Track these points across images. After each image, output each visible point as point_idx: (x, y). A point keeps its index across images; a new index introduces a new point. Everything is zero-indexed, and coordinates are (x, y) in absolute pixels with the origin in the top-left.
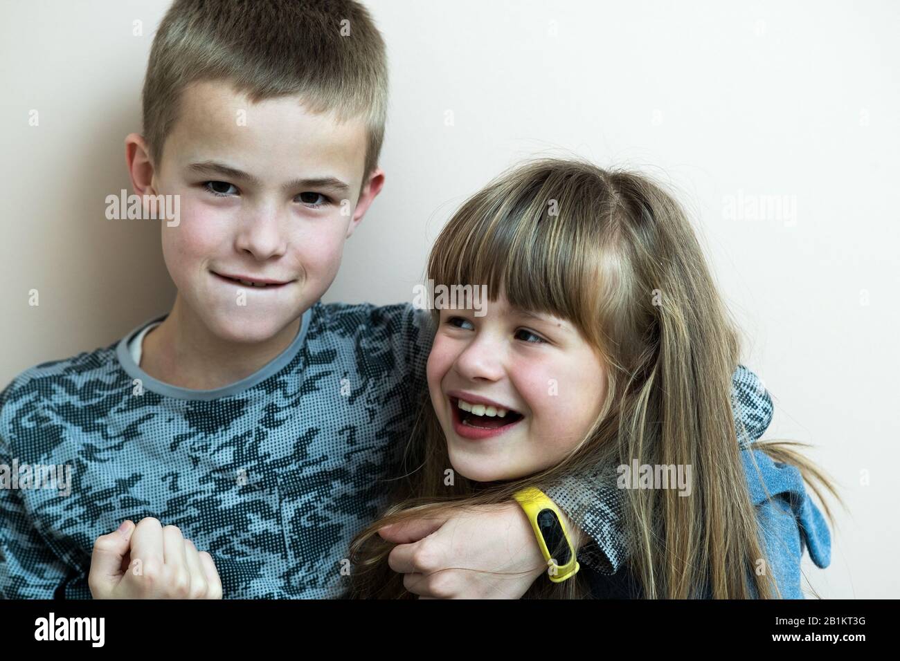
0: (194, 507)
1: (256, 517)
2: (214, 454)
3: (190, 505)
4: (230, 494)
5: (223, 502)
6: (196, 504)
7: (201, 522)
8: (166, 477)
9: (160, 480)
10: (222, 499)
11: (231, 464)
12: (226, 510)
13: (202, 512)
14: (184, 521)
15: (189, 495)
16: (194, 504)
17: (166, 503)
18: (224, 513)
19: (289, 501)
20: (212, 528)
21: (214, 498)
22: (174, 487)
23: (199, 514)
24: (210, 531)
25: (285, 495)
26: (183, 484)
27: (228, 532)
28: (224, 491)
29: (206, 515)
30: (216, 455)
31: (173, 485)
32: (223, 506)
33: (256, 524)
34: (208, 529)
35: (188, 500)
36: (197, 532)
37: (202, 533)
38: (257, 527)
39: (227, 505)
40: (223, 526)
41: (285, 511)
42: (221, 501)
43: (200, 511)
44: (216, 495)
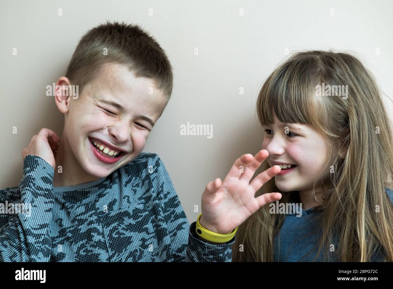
0: (70, 233)
1: (95, 234)
2: (76, 209)
3: (68, 232)
4: (84, 226)
5: (82, 230)
6: (70, 231)
7: (73, 239)
8: (57, 221)
9: (55, 223)
10: (81, 228)
11: (84, 212)
12: (83, 233)
13: (73, 235)
14: (66, 239)
15: (67, 228)
16: (70, 232)
17: (58, 232)
18: (82, 234)
19: (107, 227)
20: (78, 241)
21: (78, 228)
22: (61, 225)
23: (72, 236)
24: (77, 242)
25: (104, 225)
26: (64, 223)
27: (85, 242)
28: (81, 224)
29: (75, 236)
30: (77, 209)
31: (60, 224)
32: (82, 231)
33: (96, 237)
34: (76, 242)
35: (67, 230)
36: (71, 244)
37: (74, 243)
38: (96, 238)
39: (83, 231)
40: (83, 240)
41: (105, 232)
42: (81, 229)
43: (72, 234)
44: (78, 227)
